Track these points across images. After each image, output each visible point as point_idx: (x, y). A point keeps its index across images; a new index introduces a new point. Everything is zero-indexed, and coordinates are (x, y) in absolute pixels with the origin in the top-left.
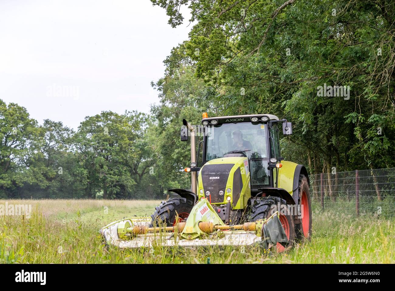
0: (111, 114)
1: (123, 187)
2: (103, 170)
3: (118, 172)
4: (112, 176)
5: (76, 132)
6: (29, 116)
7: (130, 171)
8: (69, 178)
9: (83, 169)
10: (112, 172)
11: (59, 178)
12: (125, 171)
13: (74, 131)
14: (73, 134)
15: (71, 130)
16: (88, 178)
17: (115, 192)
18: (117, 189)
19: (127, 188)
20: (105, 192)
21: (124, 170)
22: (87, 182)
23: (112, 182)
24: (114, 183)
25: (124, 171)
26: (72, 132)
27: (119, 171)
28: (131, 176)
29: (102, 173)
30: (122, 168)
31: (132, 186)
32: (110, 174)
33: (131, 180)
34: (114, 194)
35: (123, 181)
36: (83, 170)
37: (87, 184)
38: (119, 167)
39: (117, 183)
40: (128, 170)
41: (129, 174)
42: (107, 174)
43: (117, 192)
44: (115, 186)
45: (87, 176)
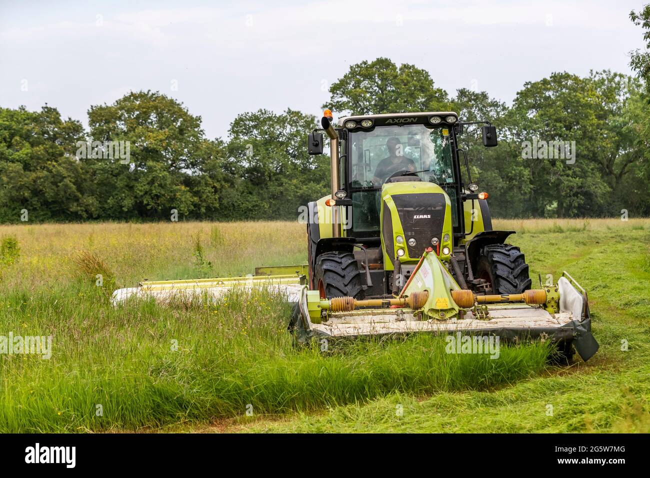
0: (567, 76)
1: (588, 195)
2: (555, 168)
3: (579, 171)
4: (570, 178)
5: (510, 108)
6: (434, 85)
7: (601, 170)
8: (499, 183)
9: (522, 168)
10: (570, 172)
11: (483, 183)
12: (592, 169)
13: (507, 107)
14: (506, 112)
15: (503, 105)
16: (531, 182)
17: (576, 205)
18: (581, 200)
19: (596, 197)
20: (560, 205)
21: (590, 167)
22: (529, 190)
23: (571, 188)
24: (575, 190)
25: (590, 170)
26: (504, 109)
27: (583, 169)
28: (602, 177)
29: (555, 174)
30: (587, 165)
31: (604, 194)
32: (568, 176)
33: (602, 185)
34: (575, 207)
35: (589, 187)
36: (522, 170)
37: (530, 193)
38: (581, 163)
39: (579, 190)
40: (597, 168)
41: (598, 175)
42: (562, 176)
43: (579, 204)
44: (576, 195)
45: (529, 178)
